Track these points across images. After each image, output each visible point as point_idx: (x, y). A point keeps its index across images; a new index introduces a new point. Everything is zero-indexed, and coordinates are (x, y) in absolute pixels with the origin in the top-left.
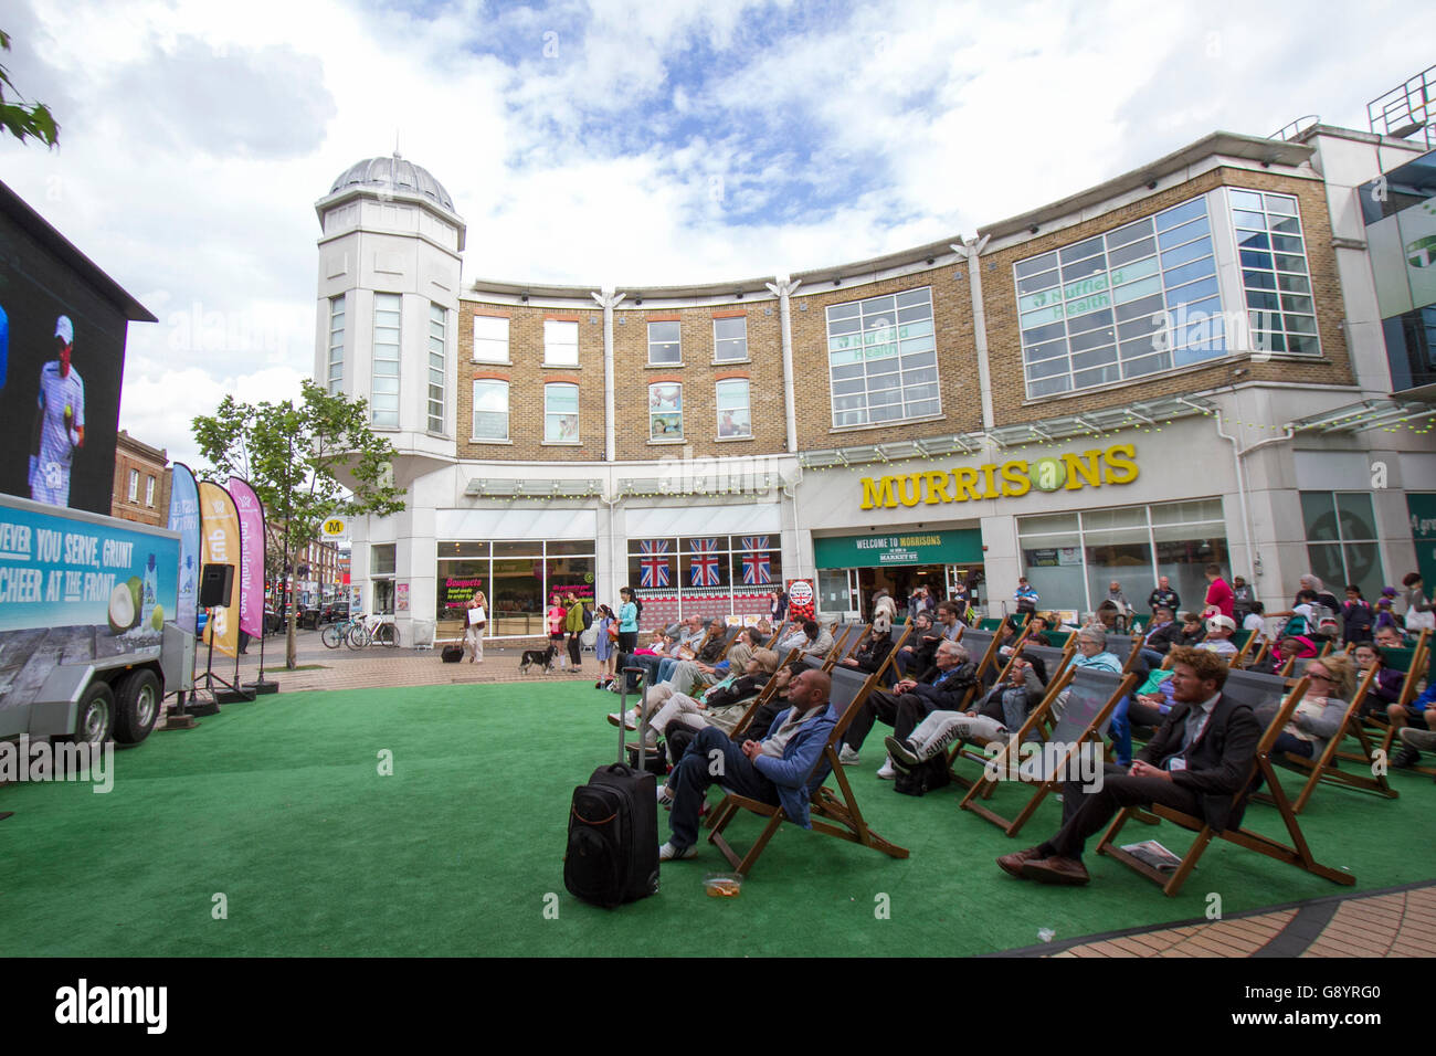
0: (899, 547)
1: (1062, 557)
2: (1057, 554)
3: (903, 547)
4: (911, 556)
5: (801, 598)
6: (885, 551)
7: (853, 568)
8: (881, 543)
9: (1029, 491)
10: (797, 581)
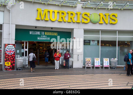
0: (44, 35)
1: (91, 43)
2: (90, 42)
3: (46, 35)
4: (48, 39)
5: (10, 52)
6: (40, 36)
7: (27, 41)
8: (38, 33)
9: (89, 22)
10: (9, 44)
